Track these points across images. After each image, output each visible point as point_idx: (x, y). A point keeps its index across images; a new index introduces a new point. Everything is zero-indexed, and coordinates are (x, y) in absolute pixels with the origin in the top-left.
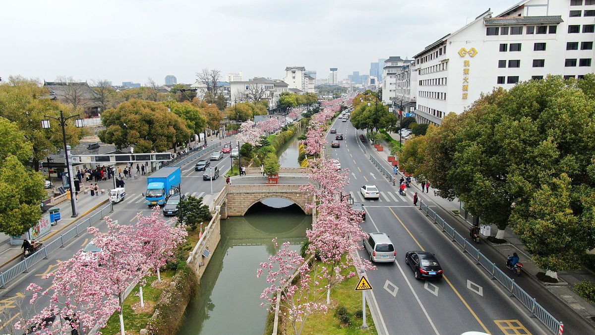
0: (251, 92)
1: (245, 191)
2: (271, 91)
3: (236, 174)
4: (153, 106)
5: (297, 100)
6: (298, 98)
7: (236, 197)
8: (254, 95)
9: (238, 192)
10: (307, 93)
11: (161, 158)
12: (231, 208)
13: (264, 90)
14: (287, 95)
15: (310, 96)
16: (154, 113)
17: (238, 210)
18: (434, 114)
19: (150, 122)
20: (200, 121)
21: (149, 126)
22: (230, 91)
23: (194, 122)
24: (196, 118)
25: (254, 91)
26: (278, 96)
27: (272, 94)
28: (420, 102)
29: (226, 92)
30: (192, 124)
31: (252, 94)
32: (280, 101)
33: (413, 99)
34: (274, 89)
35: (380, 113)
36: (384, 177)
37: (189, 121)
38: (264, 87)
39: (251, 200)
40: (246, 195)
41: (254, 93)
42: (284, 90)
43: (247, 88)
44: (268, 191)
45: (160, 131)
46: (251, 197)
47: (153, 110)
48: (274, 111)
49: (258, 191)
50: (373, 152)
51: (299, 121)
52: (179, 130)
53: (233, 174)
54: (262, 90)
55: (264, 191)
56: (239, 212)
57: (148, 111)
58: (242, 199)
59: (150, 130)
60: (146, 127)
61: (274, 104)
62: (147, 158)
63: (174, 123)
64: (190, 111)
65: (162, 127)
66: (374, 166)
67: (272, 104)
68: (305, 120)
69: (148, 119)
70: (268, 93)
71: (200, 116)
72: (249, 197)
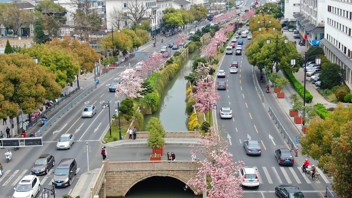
0: (130, 11)
1: (126, 169)
2: (153, 9)
3: (115, 140)
4: (18, 61)
5: (183, 18)
6: (184, 15)
7: (116, 175)
8: (133, 14)
9: (118, 170)
10: (196, 7)
11: (31, 143)
12: (110, 188)
13: (145, 9)
14: (172, 12)
15: (199, 10)
16: (19, 70)
17: (118, 190)
18: (345, 52)
19: (15, 82)
20: (73, 70)
21: (15, 86)
22: (105, 6)
23: (65, 72)
24: (68, 67)
25: (134, 9)
26: (162, 12)
27: (154, 12)
28: (329, 30)
29: (100, 7)
30: (64, 74)
31: (131, 13)
32: (164, 20)
33: (321, 23)
34: (157, 6)
35: (281, 52)
36: (285, 142)
37: (60, 71)
38: (145, 4)
39: (133, 179)
40: (127, 173)
41: (134, 12)
42: (168, 5)
43: (125, 6)
44: (152, 169)
45: (27, 91)
46: (133, 175)
47: (19, 65)
48: (157, 31)
49: (141, 169)
50: (272, 99)
51: (186, 47)
52: (48, 86)
53: (112, 139)
54: (142, 8)
55: (148, 169)
56: (119, 192)
57: (13, 68)
58: (122, 177)
59: (16, 90)
60: (11, 88)
61: (157, 24)
62: (15, 143)
63: (42, 80)
64: (61, 59)
65: (29, 87)
66: (273, 122)
67: (154, 25)
68: (193, 45)
69: (13, 77)
70: (150, 10)
71: (73, 64)
72: (130, 175)
